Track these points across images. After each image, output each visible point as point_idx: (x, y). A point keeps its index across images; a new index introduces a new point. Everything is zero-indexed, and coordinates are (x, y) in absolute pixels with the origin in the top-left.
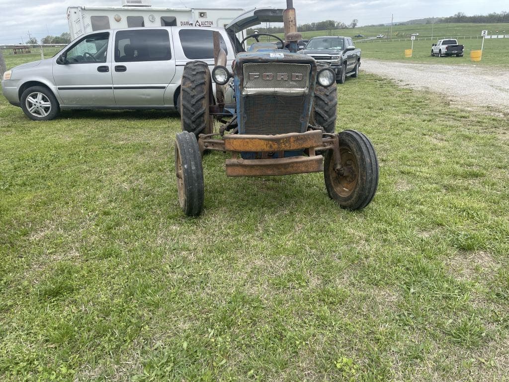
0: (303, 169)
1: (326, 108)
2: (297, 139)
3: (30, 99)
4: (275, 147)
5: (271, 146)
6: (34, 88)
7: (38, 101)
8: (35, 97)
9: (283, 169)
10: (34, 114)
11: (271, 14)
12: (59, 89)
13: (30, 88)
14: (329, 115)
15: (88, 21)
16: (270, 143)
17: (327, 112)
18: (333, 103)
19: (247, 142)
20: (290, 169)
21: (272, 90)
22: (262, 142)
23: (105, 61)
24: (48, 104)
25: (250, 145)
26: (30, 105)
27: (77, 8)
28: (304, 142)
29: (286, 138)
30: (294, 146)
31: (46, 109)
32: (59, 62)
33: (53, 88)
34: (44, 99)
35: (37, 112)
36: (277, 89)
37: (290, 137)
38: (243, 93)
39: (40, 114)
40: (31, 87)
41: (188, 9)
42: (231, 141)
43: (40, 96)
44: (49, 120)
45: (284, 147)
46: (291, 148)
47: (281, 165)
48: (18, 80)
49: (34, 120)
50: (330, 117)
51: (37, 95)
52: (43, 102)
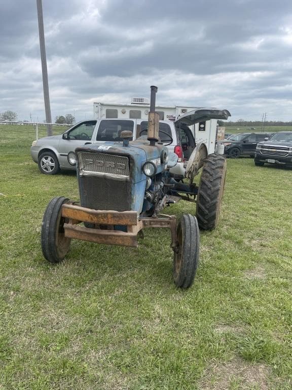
0: (120, 242)
1: (209, 192)
2: (114, 216)
3: (44, 160)
4: (95, 220)
5: (92, 219)
6: (47, 153)
7: (48, 162)
8: (46, 159)
9: (103, 239)
10: (44, 170)
11: (209, 113)
12: (61, 155)
13: (44, 153)
14: (210, 198)
15: (104, 112)
16: (91, 216)
17: (210, 195)
18: (216, 188)
19: (76, 212)
20: (109, 240)
21: (103, 174)
22: (86, 215)
23: (90, 140)
24: (53, 164)
25: (78, 215)
26: (43, 163)
27: (98, 103)
28: (120, 219)
29: (104, 214)
30: (111, 222)
31: (52, 167)
32: (64, 138)
33: (57, 154)
34: (51, 161)
35: (46, 169)
36: (107, 174)
37: (107, 214)
38: (81, 174)
39: (48, 170)
40: (46, 152)
41: (173, 106)
42: (66, 209)
43: (50, 158)
44: (53, 174)
45: (102, 221)
46: (109, 223)
47: (102, 235)
48: (39, 147)
49: (43, 173)
50: (212, 200)
51: (48, 157)
52: (50, 163)
